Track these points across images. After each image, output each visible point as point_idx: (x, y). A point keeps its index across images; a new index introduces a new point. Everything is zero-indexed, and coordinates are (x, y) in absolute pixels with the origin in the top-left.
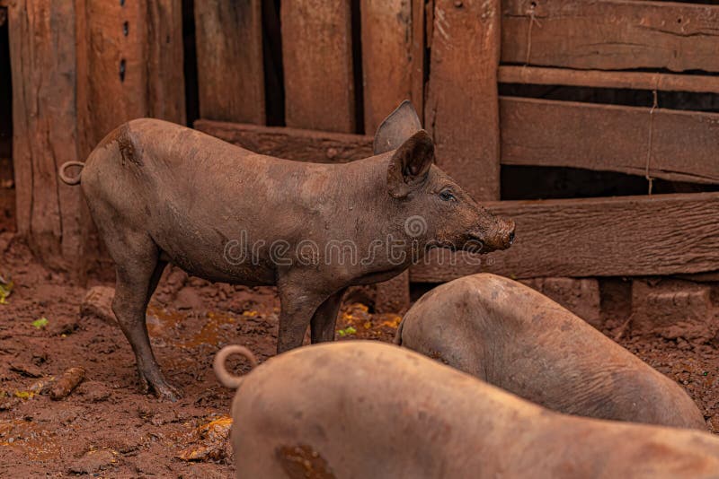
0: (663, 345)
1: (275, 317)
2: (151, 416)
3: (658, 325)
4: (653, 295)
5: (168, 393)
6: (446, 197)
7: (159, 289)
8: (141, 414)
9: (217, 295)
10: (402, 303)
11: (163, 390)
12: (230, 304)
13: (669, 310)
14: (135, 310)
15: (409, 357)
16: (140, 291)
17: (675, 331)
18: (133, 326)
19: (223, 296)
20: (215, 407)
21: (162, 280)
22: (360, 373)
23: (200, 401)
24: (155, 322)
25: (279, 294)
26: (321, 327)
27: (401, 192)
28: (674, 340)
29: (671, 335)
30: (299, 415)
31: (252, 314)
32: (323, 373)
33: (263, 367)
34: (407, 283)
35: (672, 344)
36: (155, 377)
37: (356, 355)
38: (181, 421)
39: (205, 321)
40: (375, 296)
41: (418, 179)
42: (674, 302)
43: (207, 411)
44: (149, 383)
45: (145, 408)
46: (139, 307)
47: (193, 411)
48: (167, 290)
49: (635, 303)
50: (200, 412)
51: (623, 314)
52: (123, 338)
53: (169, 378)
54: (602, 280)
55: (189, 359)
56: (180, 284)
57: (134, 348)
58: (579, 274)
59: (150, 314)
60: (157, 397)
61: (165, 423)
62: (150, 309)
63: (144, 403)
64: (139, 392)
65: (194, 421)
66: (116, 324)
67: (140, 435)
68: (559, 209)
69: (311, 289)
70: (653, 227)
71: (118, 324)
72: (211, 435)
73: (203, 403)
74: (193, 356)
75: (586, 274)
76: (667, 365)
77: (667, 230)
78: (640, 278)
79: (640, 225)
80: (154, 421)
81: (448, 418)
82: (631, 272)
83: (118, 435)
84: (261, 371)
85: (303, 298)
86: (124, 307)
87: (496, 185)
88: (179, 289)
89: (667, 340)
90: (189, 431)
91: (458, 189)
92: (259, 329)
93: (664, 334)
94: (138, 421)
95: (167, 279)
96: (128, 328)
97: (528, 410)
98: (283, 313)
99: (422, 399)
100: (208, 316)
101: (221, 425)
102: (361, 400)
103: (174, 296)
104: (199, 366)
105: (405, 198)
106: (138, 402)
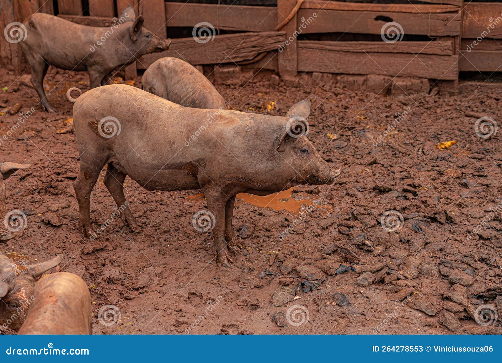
0: (225, 87)
1: (89, 83)
2: (46, 119)
3: (223, 80)
4: (221, 70)
5: (52, 111)
6: (148, 37)
7: (47, 75)
8: (43, 118)
9: (69, 76)
10: (134, 77)
11: (51, 110)
12: (74, 79)
13: (227, 75)
14: (39, 82)
15: (134, 89)
16: (40, 75)
17: (229, 82)
18: (39, 87)
19: (71, 77)
20: (69, 115)
21: (48, 72)
22: (117, 94)
23: (64, 113)
24: (47, 87)
25: (89, 74)
26: (105, 81)
27: (135, 39)
28: (229, 85)
29: (228, 84)
30: (96, 110)
31: (82, 82)
32: (104, 95)
33: (83, 94)
34: (136, 70)
35: (228, 87)
36: (47, 105)
37: (115, 88)
38: (57, 120)
39: (64, 85)
40: (125, 74)
41: (138, 33)
42: (228, 72)
43: (66, 116)
44: (45, 107)
45: (44, 116)
46: (40, 80)
47: (62, 117)
48: (51, 75)
49: (215, 73)
50: (64, 117)
51: (211, 77)
52: (35, 93)
53: (52, 106)
54: (204, 66)
55: (59, 99)
56: (55, 73)
57: (40, 96)
58: (195, 64)
59: (45, 84)
60: (48, 112)
61: (51, 121)
62: (44, 82)
63: (44, 115)
64: (42, 111)
65: (62, 120)
66: (32, 88)
67: (43, 126)
68: (188, 41)
69: (100, 72)
70: (220, 46)
71: (34, 88)
72: (69, 124)
73: (65, 114)
74: (61, 98)
75: (198, 64)
76: (227, 94)
77: (225, 47)
78: (217, 64)
79: (216, 46)
80: (47, 120)
81: (148, 109)
82: (213, 62)
83: (34, 126)
84: (82, 96)
85: (97, 75)
86: (35, 81)
87: (165, 34)
88: (55, 75)
89: (227, 85)
90: (60, 123)
91: (151, 33)
92: (84, 87)
93: (226, 83)
94: (42, 121)
95: (51, 71)
96: (37, 88)
97: (176, 106)
98: (91, 81)
99: (139, 103)
100: (65, 84)
101: (71, 121)
102: (117, 104)
103: (54, 78)
104: (63, 101)
105: (136, 40)
106: (41, 114)
